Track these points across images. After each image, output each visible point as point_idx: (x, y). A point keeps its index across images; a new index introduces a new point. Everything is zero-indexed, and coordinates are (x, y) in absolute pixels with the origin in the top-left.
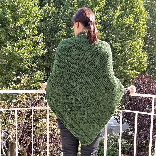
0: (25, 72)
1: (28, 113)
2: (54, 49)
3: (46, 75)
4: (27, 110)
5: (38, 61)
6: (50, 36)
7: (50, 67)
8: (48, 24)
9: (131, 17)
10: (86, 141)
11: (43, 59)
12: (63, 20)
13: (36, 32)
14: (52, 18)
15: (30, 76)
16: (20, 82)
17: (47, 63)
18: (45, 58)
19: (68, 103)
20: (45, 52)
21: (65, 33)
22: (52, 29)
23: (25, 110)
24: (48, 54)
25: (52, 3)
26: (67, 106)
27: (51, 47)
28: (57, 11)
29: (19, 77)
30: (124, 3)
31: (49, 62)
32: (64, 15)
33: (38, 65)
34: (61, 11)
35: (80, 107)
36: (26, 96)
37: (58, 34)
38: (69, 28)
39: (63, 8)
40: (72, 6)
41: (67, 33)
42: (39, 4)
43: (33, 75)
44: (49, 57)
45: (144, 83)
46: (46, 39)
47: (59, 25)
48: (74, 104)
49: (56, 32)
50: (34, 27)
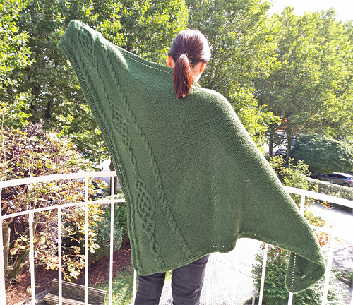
8: (36, 16)
9: (165, 14)
12: (60, 12)
13: (15, 30)
14: (43, 8)
17: (35, 79)
18: (30, 71)
20: (31, 62)
22: (42, 25)
32: (62, 4)
37: (52, 33)
43: (11, 100)
47: (54, 20)
49: (50, 31)
50: (12, 22)
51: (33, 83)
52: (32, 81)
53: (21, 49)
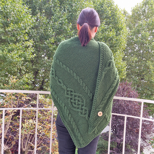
0: (14, 74)
1: (15, 114)
2: (43, 54)
3: (34, 78)
4: (14, 110)
5: (27, 65)
6: (40, 42)
7: (38, 71)
8: (39, 31)
9: (113, 31)
10: (80, 143)
11: (32, 63)
12: (53, 29)
13: (27, 38)
14: (43, 27)
15: (19, 78)
16: (8, 84)
17: (36, 67)
18: (33, 62)
19: (71, 99)
20: (34, 56)
21: (54, 41)
22: (42, 36)
23: (12, 111)
24: (37, 59)
25: (44, 13)
26: (69, 102)
27: (40, 53)
28: (48, 20)
29: (7, 79)
30: (108, 18)
31: (38, 66)
32: (54, 25)
33: (26, 68)
34: (51, 21)
35: (82, 106)
36: (13, 96)
37: (47, 41)
38: (58, 36)
39: (53, 19)
40: (61, 17)
41: (56, 41)
42: (31, 13)
43: (21, 77)
44: (38, 61)
45: (123, 89)
46: (36, 45)
47: (49, 33)
48: (77, 101)
49: (46, 39)
50: (25, 34)
51: (34, 69)
52: (34, 67)
53: (29, 48)
